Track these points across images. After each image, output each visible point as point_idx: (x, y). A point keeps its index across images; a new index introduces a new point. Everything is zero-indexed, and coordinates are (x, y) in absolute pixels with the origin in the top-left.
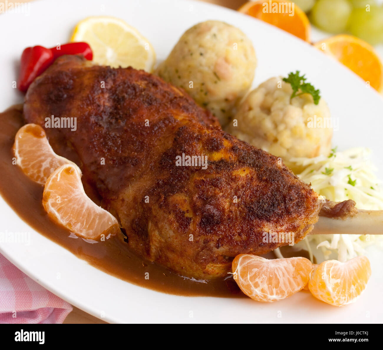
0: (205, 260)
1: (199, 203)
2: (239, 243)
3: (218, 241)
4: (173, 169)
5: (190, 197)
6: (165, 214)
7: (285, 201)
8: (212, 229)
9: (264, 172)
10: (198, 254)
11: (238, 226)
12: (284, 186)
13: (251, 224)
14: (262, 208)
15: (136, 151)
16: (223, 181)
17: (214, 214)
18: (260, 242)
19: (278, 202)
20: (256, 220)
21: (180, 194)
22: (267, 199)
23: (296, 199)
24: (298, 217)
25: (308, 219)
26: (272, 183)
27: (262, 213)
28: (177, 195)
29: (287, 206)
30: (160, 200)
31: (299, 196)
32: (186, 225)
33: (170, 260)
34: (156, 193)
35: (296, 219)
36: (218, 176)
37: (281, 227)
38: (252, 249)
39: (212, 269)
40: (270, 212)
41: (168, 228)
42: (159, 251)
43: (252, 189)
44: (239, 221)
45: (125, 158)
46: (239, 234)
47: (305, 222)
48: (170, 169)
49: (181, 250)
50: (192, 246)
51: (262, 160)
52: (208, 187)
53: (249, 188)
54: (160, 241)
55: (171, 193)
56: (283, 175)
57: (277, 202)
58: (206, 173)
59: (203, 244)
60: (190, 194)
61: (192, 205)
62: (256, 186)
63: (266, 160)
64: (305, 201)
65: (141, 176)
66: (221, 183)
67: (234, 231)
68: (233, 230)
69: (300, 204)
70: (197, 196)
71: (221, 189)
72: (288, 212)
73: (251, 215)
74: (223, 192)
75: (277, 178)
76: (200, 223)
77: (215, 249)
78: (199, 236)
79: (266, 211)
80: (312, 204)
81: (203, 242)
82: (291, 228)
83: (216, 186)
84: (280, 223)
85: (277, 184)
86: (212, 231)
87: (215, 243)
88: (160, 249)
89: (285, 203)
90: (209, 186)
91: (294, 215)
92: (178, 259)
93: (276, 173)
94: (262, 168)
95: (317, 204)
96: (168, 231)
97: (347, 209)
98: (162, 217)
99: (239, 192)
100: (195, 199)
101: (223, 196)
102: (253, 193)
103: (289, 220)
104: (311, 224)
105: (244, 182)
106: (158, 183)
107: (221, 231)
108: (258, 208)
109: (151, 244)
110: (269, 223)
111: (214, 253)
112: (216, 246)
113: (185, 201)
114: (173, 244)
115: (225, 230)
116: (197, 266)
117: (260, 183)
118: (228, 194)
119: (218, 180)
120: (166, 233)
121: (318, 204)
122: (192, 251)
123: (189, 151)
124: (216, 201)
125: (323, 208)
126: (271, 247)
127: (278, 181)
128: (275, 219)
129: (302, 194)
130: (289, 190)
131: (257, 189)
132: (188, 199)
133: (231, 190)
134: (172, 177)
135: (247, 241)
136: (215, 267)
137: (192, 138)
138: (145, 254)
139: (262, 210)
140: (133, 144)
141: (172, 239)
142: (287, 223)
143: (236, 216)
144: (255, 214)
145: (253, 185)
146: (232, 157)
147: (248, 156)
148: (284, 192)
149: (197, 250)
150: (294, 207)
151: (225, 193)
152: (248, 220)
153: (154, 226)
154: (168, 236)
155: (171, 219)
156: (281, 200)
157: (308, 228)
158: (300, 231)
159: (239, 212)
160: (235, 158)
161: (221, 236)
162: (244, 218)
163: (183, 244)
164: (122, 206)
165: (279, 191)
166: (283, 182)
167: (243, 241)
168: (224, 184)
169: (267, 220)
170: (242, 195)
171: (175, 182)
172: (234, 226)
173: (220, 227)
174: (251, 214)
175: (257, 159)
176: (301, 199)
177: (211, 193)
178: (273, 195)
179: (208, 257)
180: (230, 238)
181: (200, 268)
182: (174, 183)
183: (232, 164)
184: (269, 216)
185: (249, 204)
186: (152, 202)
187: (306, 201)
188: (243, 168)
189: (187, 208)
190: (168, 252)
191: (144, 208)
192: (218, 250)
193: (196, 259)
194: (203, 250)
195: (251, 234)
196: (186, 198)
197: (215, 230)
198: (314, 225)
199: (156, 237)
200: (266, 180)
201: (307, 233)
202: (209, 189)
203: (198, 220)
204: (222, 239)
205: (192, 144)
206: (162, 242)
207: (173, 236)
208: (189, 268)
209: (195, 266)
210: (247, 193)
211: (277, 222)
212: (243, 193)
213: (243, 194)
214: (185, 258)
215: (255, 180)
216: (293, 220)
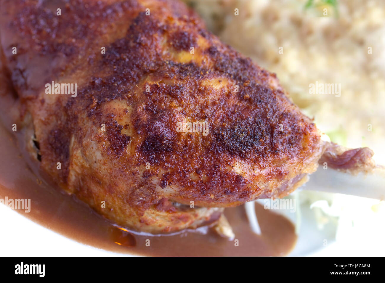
0: (143, 202)
1: (145, 117)
2: (194, 183)
3: (164, 176)
4: (119, 65)
5: (133, 107)
6: (94, 126)
7: (272, 132)
8: (158, 157)
9: (248, 89)
10: (133, 192)
11: (197, 159)
12: (274, 112)
13: (216, 159)
14: (236, 137)
15: (74, 37)
16: (186, 91)
17: (163, 136)
18: (226, 187)
19: (262, 133)
20: (225, 153)
21: (120, 100)
22: (246, 127)
23: (289, 133)
24: (288, 159)
25: (302, 164)
26: (256, 106)
27: (235, 146)
28: (116, 102)
29: (275, 141)
30: (91, 106)
31: (294, 129)
32: (121, 147)
33: (94, 195)
34: (87, 96)
35: (285, 162)
36: (179, 83)
37: (261, 170)
38: (214, 197)
39: (153, 218)
40: (248, 145)
41: (95, 147)
42: (81, 180)
43: (226, 109)
44: (200, 152)
45: (58, 45)
46: (197, 172)
47: (298, 169)
48: (115, 65)
49: (110, 182)
50: (126, 179)
51: (249, 73)
52: (161, 96)
53: (223, 107)
54: (82, 166)
55: (108, 98)
56: (275, 97)
57: (260, 134)
58: (164, 77)
59: (141, 178)
60: (135, 103)
61: (134, 118)
62: (233, 105)
63: (255, 74)
64: (301, 138)
65: (73, 71)
66: (181, 93)
67: (190, 165)
68: (188, 164)
69: (293, 142)
70: (144, 106)
71: (180, 102)
72: (274, 150)
73: (219, 146)
74: (182, 106)
75: (265, 99)
76: (142, 147)
77: (159, 189)
78: (138, 165)
79: (241, 142)
80: (311, 143)
81: (142, 175)
82: (275, 173)
83: (175, 97)
84: (259, 164)
85: (265, 108)
86: (157, 161)
87: (159, 180)
88: (82, 178)
89: (272, 136)
90: (163, 95)
91: (283, 156)
92: (105, 196)
93: (266, 92)
94: (246, 82)
95: (318, 145)
96: (94, 153)
97: (361, 160)
98: (89, 130)
99: (206, 110)
100: (139, 110)
101: (182, 112)
102: (227, 115)
103: (273, 162)
104: (306, 174)
105: (216, 97)
106: (94, 82)
107: (170, 162)
108: (231, 136)
109: (70, 168)
110: (243, 161)
111: (157, 194)
112: (161, 183)
113: (126, 111)
114: (100, 173)
115: (176, 161)
116: (132, 209)
117: (240, 102)
118: (189, 111)
119: (179, 88)
120: (91, 154)
121: (321, 146)
122: (125, 186)
123: (146, 45)
124: (170, 118)
125: (327, 153)
126: (242, 197)
127: (266, 104)
128: (254, 157)
129: (299, 127)
130: (280, 119)
131: (234, 111)
132: (130, 109)
133: (195, 105)
134: (115, 76)
135: (206, 183)
136: (158, 215)
137: (155, 28)
138: (62, 181)
139: (236, 141)
140: (73, 28)
141: (99, 164)
142: (270, 166)
143: (196, 144)
144: (225, 145)
145: (229, 104)
146: (206, 61)
147: (229, 64)
148: (273, 120)
149: (132, 185)
150: (285, 144)
151: (185, 109)
152: (213, 153)
153: (77, 143)
154: (94, 159)
155: (101, 134)
156: (266, 132)
157: (301, 179)
158: (288, 180)
159: (202, 139)
160: (210, 63)
161: (169, 170)
162: (208, 149)
163: (113, 174)
164: (40, 110)
165: (266, 117)
166: (274, 106)
167: (201, 183)
168: (186, 96)
169: (241, 157)
170: (210, 115)
171: (117, 83)
172: (191, 158)
173: (170, 156)
174: (219, 143)
175: (241, 70)
176: (297, 135)
177: (165, 105)
178: (256, 122)
179: (148, 199)
180: (182, 175)
181: (135, 213)
182: (116, 85)
183: (204, 70)
184: (245, 150)
185: (218, 129)
186: (80, 108)
187: (303, 139)
188: (219, 78)
189: (126, 122)
190: (92, 184)
191: (68, 116)
192: (162, 190)
193: (130, 199)
194: (141, 188)
195: (214, 173)
196: (128, 108)
197: (162, 159)
198: (310, 176)
199: (77, 158)
200: (249, 100)
201: (299, 186)
202: (163, 98)
203: (139, 141)
204: (171, 175)
205: (152, 36)
206: (86, 168)
207: (100, 161)
208: (119, 211)
209: (128, 210)
210: (218, 113)
211: (256, 161)
212: (213, 112)
213: (213, 114)
214: (115, 195)
215: (233, 97)
216: (280, 163)
